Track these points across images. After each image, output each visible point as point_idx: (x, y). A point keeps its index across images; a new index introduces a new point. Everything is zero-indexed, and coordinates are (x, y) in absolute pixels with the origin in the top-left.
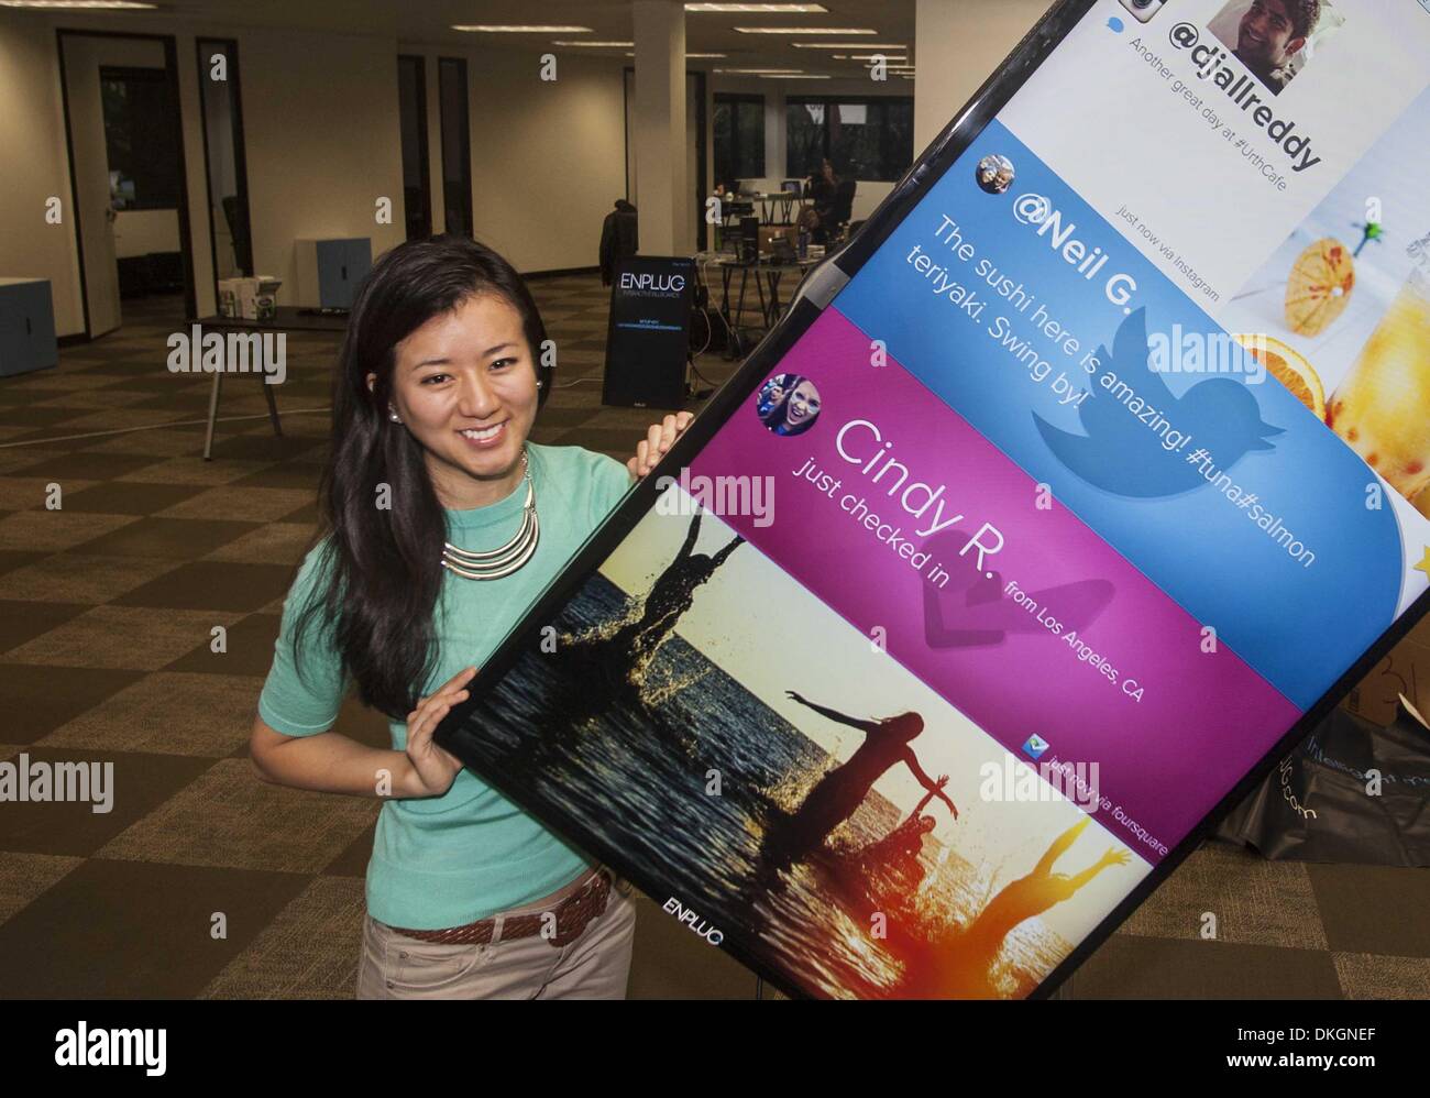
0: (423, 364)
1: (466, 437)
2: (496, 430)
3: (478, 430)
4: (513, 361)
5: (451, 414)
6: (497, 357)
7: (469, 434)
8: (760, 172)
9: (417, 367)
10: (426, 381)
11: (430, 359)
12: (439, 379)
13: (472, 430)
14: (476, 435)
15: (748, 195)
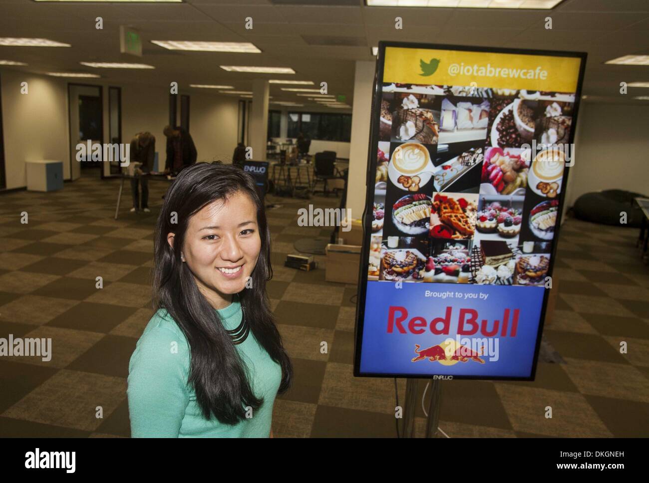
0: (204, 229)
1: (221, 271)
2: (238, 269)
3: (229, 268)
4: (252, 231)
5: (215, 258)
6: (243, 228)
7: (223, 270)
8: (278, 135)
9: (201, 230)
10: (204, 238)
11: (209, 226)
12: (211, 237)
13: (225, 268)
14: (227, 271)
15: (275, 143)
